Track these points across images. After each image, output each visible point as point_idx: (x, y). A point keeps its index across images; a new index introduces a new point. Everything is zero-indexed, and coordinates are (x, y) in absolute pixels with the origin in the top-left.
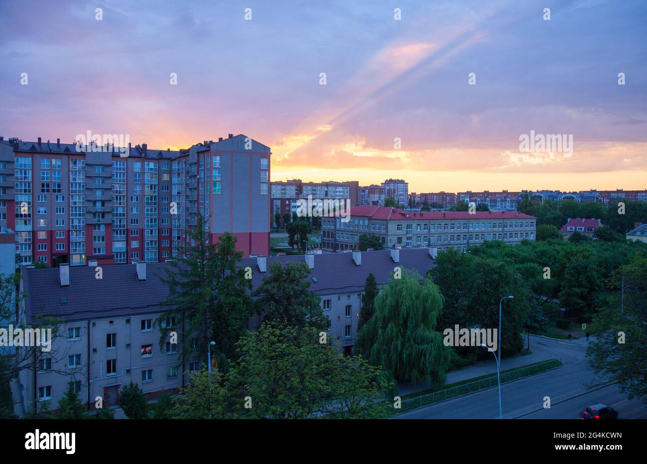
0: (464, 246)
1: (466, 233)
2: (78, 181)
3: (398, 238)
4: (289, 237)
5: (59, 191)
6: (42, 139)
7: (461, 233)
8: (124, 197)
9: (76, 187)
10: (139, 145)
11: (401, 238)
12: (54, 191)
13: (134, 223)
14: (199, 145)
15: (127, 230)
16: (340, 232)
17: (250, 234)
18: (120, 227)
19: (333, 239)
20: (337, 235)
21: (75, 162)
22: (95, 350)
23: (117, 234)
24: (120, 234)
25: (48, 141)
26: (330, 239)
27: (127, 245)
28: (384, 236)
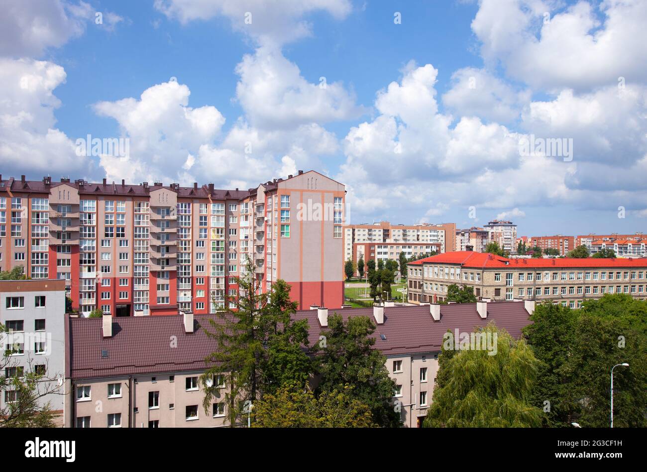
0: (579, 300)
1: (581, 284)
2: (142, 225)
3: (496, 289)
4: (371, 287)
5: (123, 235)
6: (107, 180)
7: (575, 284)
8: (189, 241)
9: (140, 231)
10: (205, 186)
11: (500, 289)
12: (118, 235)
13: (200, 270)
14: (267, 184)
15: (192, 277)
16: (428, 282)
17: (322, 283)
18: (185, 274)
19: (421, 290)
20: (425, 285)
21: (139, 204)
22: (136, 409)
23: (182, 282)
24: (185, 282)
25: (114, 182)
26: (417, 290)
27: (192, 295)
28: (478, 287)
